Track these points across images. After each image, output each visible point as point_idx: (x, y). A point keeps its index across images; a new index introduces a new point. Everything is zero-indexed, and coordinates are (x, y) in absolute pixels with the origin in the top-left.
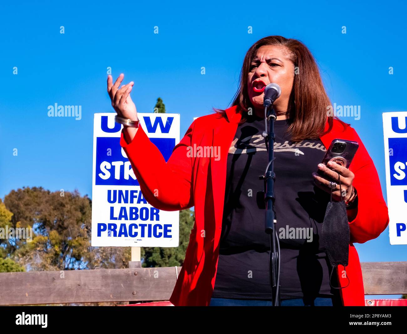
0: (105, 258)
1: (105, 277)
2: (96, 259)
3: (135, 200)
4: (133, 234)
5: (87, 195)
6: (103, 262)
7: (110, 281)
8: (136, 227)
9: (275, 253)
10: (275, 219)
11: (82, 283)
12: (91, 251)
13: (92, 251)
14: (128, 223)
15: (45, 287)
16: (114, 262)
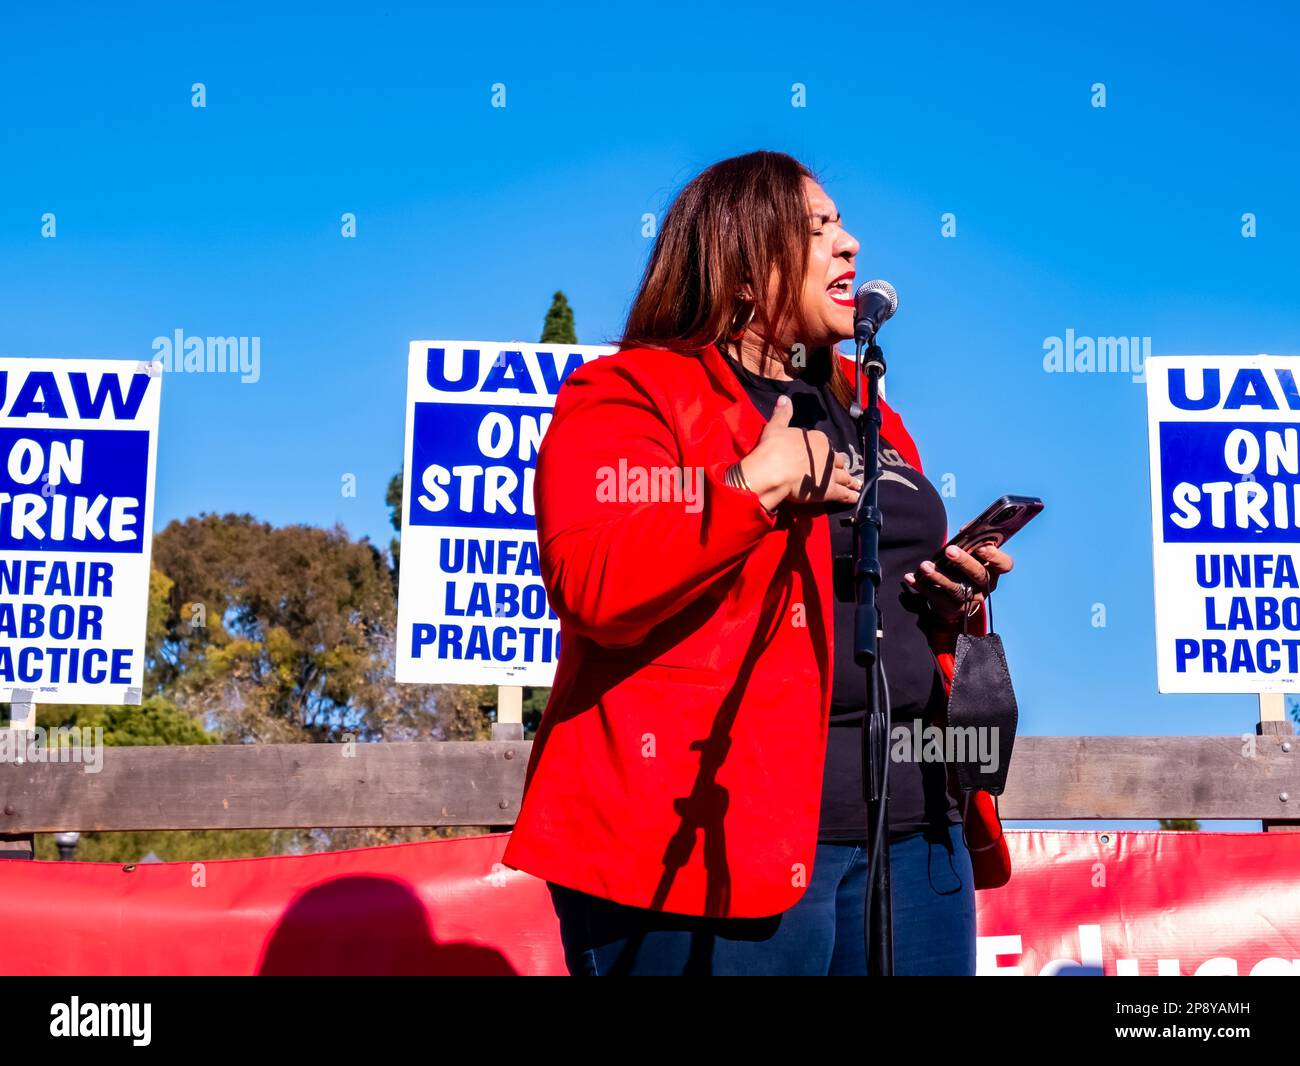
0: (412, 699)
1: (429, 762)
2: (386, 703)
3: (512, 566)
4: (504, 652)
5: (367, 539)
6: (406, 710)
7: (441, 772)
8: (512, 635)
9: (879, 715)
10: (880, 628)
11: (371, 777)
12: (374, 682)
13: (378, 681)
14: (491, 624)
15: (274, 785)
16: (433, 711)
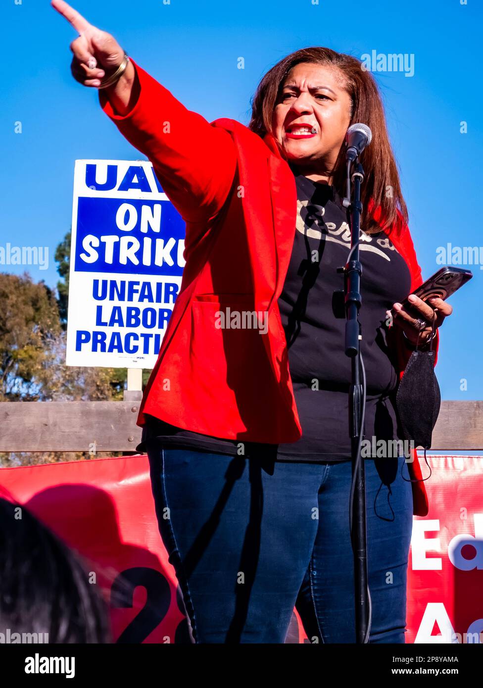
0: (70, 378)
1: (86, 413)
2: (54, 381)
3: (136, 296)
4: (131, 348)
5: (43, 281)
6: (66, 384)
7: (93, 420)
8: (136, 338)
9: (359, 386)
11: (51, 422)
12: (47, 368)
13: (49, 367)
14: (124, 331)
16: (82, 386)
